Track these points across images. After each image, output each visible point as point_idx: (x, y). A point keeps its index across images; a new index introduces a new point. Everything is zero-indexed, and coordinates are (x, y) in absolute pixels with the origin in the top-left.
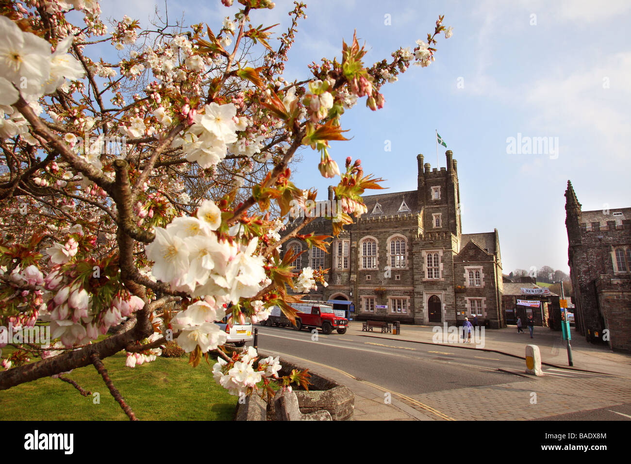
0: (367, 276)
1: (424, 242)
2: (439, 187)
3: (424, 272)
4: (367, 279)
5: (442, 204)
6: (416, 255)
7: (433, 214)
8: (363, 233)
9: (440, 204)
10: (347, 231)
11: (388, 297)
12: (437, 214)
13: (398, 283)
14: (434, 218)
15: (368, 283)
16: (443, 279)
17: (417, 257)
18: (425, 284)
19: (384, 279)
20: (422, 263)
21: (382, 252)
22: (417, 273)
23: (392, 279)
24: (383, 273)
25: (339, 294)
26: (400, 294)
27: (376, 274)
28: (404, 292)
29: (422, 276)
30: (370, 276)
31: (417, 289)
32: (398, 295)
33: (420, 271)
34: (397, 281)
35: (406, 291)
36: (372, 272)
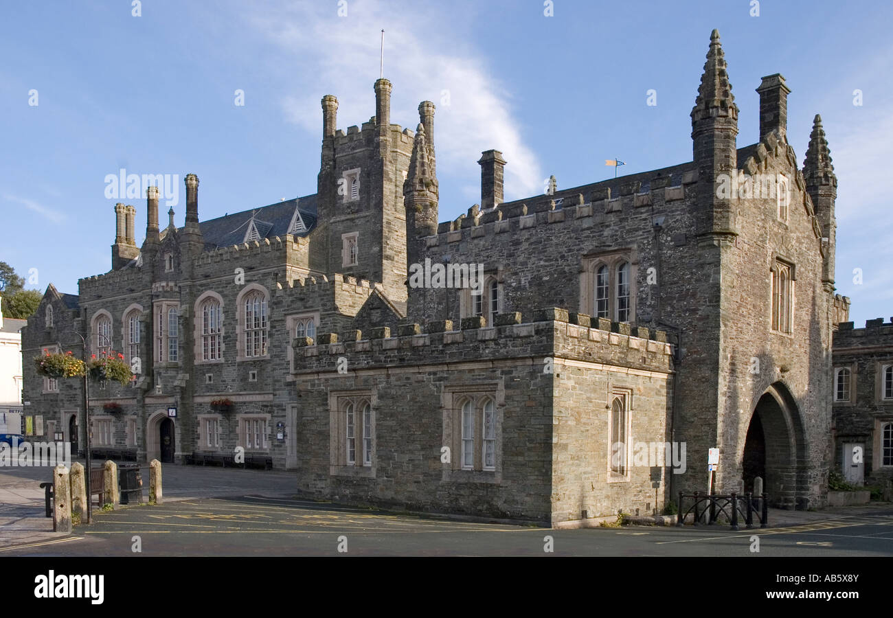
0: (207, 375)
1: (291, 298)
2: (358, 171)
3: (288, 363)
4: (208, 382)
5: (361, 211)
6: (278, 328)
7: (344, 236)
8: (201, 285)
9: (357, 212)
10: (172, 284)
11: (239, 417)
12: (351, 234)
13: (254, 387)
14: (346, 244)
15: (210, 388)
17: (279, 333)
18: (289, 388)
19: (233, 380)
20: (286, 343)
21: (229, 324)
22: (279, 365)
23: (244, 379)
24: (231, 369)
25: (162, 414)
26: (256, 410)
27: (221, 372)
28: (262, 406)
29: (285, 371)
30: (212, 375)
31: (278, 398)
32: (253, 413)
33: (282, 360)
34: (252, 384)
35: (264, 404)
36: (215, 367)
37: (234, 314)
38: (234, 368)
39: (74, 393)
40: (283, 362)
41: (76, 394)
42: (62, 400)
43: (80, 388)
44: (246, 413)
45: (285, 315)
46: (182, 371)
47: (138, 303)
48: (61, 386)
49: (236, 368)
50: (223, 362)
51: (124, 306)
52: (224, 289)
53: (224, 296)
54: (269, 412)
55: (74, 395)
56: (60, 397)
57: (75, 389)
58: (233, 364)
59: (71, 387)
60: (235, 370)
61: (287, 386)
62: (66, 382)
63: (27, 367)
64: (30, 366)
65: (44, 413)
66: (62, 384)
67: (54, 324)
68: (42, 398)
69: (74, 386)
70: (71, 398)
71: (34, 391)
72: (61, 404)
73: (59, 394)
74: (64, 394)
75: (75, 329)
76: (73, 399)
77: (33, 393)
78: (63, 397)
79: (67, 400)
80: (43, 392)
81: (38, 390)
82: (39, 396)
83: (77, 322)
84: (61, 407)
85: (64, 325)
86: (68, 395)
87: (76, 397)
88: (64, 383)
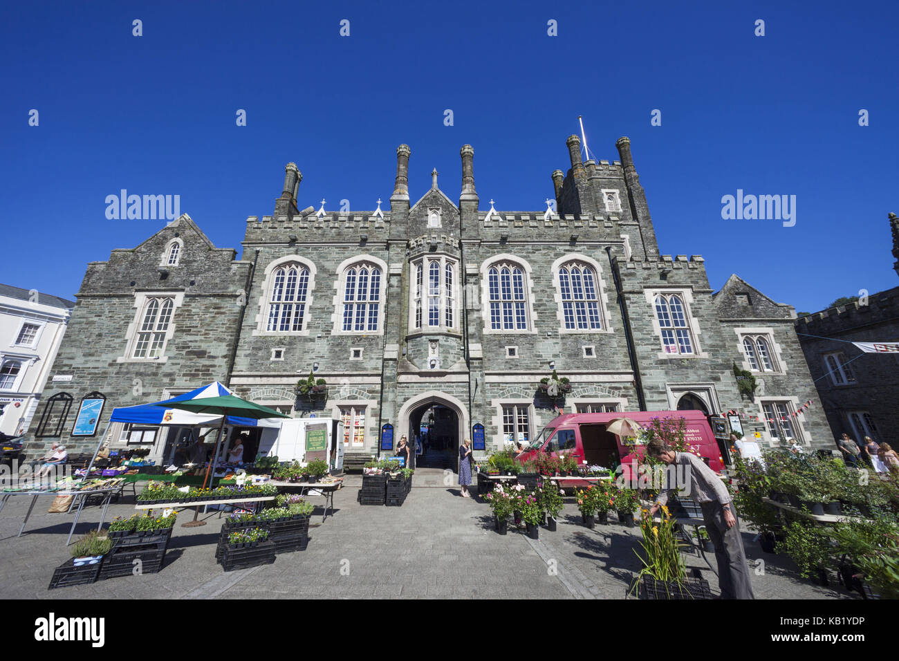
0: (507, 348)
1: (646, 272)
2: (616, 191)
3: (656, 338)
4: (507, 356)
5: (627, 220)
8: (492, 247)
10: (451, 238)
11: (571, 402)
15: (512, 365)
16: (705, 355)
17: (635, 305)
18: (664, 367)
19: (555, 356)
20: (650, 316)
21: (543, 291)
22: (641, 339)
23: (575, 355)
24: (551, 341)
25: (434, 397)
26: (600, 393)
27: (532, 344)
28: (610, 388)
29: (653, 347)
30: (516, 348)
31: (649, 378)
32: (596, 396)
33: (649, 334)
34: (589, 361)
35: (613, 385)
36: (521, 339)
37: (549, 281)
38: (555, 341)
39: (207, 362)
40: (649, 337)
42: (169, 375)
43: (225, 357)
44: (583, 397)
45: (645, 287)
46: (474, 341)
47: (372, 254)
48: (174, 352)
49: (559, 340)
50: (537, 333)
51: (342, 256)
52: (530, 255)
53: (530, 262)
54: (624, 396)
55: (203, 366)
56: (165, 369)
57: (213, 357)
58: (555, 336)
59: (201, 354)
60: (558, 343)
61: (662, 364)
62: (189, 347)
63: (84, 320)
64: (96, 319)
65: (111, 394)
66: (178, 348)
67: (180, 263)
68: (114, 370)
69: (210, 353)
70: (196, 370)
71: (90, 358)
72: (166, 380)
73: (164, 364)
74: (179, 364)
75: (234, 274)
76: (201, 373)
77: (86, 362)
78: (175, 369)
79: (184, 375)
80: (120, 360)
81: (104, 357)
82: (106, 365)
83: (239, 266)
84: (164, 385)
85: (206, 267)
86: (191, 367)
87: (211, 369)
88: (184, 348)
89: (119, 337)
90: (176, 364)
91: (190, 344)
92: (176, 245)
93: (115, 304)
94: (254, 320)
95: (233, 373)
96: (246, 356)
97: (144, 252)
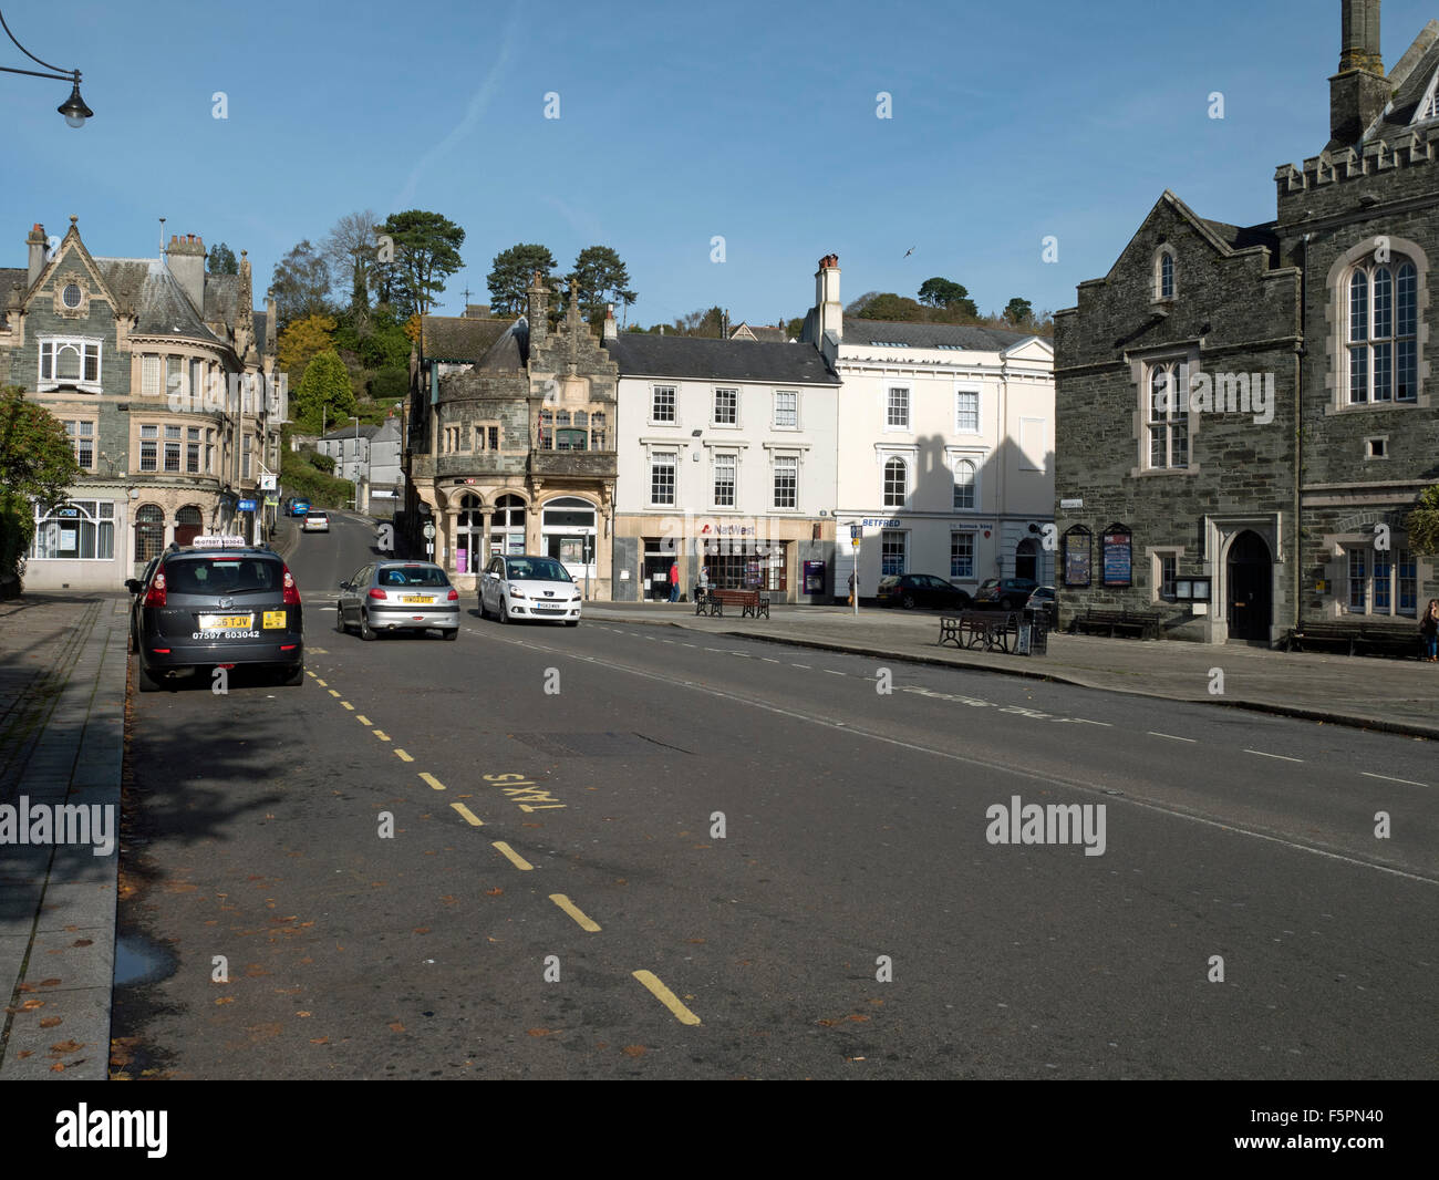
39: (1263, 471)
41: (1270, 476)
42: (1207, 494)
48: (1207, 455)
55: (1255, 476)
56: (1199, 485)
57: (1267, 461)
59: (1247, 456)
62: (1227, 445)
63: (1072, 412)
64: (1085, 409)
65: (1137, 526)
66: (1210, 448)
67: (1181, 293)
68: (1131, 488)
69: (1260, 453)
70: (1246, 484)
71: (1097, 472)
72: (1205, 503)
73: (1196, 476)
74: (1218, 475)
75: (1272, 299)
76: (1254, 489)
77: (1094, 476)
78: (1214, 484)
79: (1229, 493)
80: (1135, 473)
81: (1113, 470)
82: (1119, 482)
83: (1277, 281)
84: (1204, 510)
85: (1224, 293)
86: (1235, 479)
87: (1268, 481)
88: (1219, 447)
89: (1123, 436)
90: (1214, 475)
91: (1229, 440)
92: (1166, 258)
93: (1105, 381)
94: (1324, 385)
95: (1306, 487)
96: (1322, 454)
97: (1123, 282)
